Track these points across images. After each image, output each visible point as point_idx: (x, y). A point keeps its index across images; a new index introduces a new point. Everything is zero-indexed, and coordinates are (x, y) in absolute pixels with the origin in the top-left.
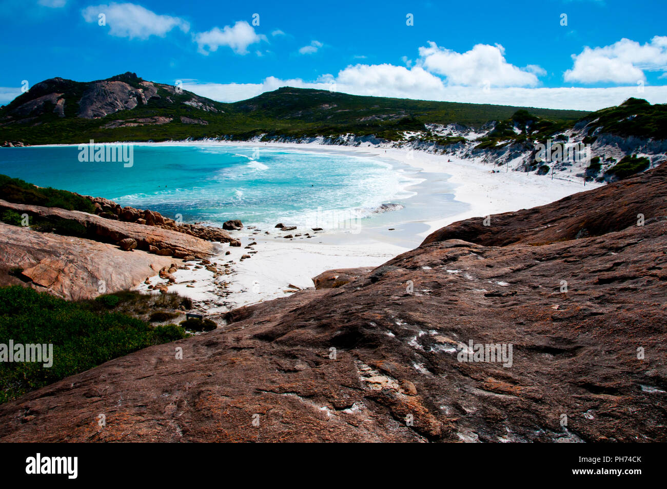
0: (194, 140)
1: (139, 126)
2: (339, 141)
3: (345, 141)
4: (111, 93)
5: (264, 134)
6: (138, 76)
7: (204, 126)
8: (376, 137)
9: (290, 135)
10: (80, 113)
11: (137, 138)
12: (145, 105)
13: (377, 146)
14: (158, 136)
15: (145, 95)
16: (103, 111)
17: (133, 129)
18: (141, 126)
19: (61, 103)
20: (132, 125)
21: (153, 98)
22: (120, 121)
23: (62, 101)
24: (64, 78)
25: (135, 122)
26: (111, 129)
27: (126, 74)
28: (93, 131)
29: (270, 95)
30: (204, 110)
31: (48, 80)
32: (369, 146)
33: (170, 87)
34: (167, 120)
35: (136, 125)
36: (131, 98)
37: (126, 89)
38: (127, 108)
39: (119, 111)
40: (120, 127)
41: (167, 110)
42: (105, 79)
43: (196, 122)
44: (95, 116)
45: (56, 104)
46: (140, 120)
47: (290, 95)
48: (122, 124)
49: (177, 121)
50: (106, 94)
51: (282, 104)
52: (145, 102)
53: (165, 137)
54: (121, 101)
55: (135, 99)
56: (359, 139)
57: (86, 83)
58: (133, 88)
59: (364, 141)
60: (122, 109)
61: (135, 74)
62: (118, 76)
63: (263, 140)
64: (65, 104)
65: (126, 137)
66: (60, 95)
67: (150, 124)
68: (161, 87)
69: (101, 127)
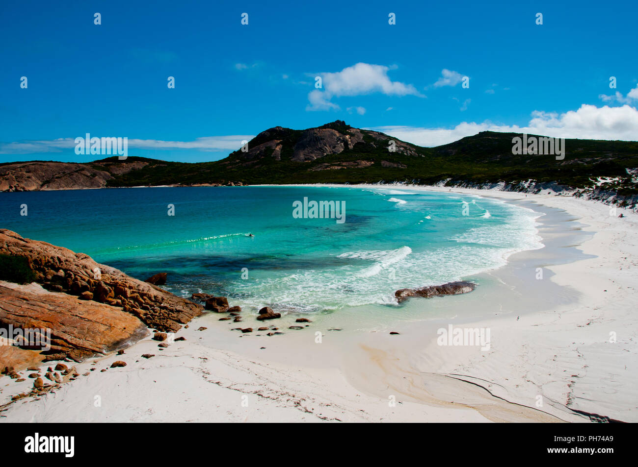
0: (385, 183)
1: (341, 169)
2: (519, 187)
3: (526, 187)
4: (321, 139)
5: (450, 179)
6: (347, 124)
7: (402, 170)
8: (559, 184)
9: (473, 181)
10: (294, 157)
11: (335, 180)
12: (351, 149)
13: (558, 194)
14: (355, 179)
15: (351, 141)
16: (313, 155)
17: (337, 172)
18: (344, 169)
19: (278, 148)
20: (336, 168)
21: (358, 143)
22: (326, 164)
23: (279, 147)
24: (283, 127)
25: (339, 165)
26: (317, 171)
27: (336, 122)
28: (302, 173)
29: (470, 139)
30: (405, 154)
31: (271, 129)
32: (549, 193)
33: (375, 133)
34: (368, 164)
35: (339, 168)
36: (338, 144)
37: (335, 135)
38: (334, 153)
39: (327, 155)
40: (326, 169)
41: (370, 154)
42: (317, 127)
43: (395, 166)
44: (306, 159)
45: (275, 150)
46: (344, 164)
47: (490, 139)
48: (327, 166)
49: (378, 165)
50: (317, 140)
51: (481, 148)
52: (351, 147)
53: (360, 180)
54: (330, 146)
55: (342, 144)
56: (539, 186)
57: (301, 131)
58: (341, 135)
59: (545, 188)
60: (330, 154)
61: (343, 122)
62: (328, 124)
63: (447, 185)
64: (282, 149)
65: (327, 179)
66: (279, 141)
67: (352, 167)
68: (367, 133)
69: (309, 170)
